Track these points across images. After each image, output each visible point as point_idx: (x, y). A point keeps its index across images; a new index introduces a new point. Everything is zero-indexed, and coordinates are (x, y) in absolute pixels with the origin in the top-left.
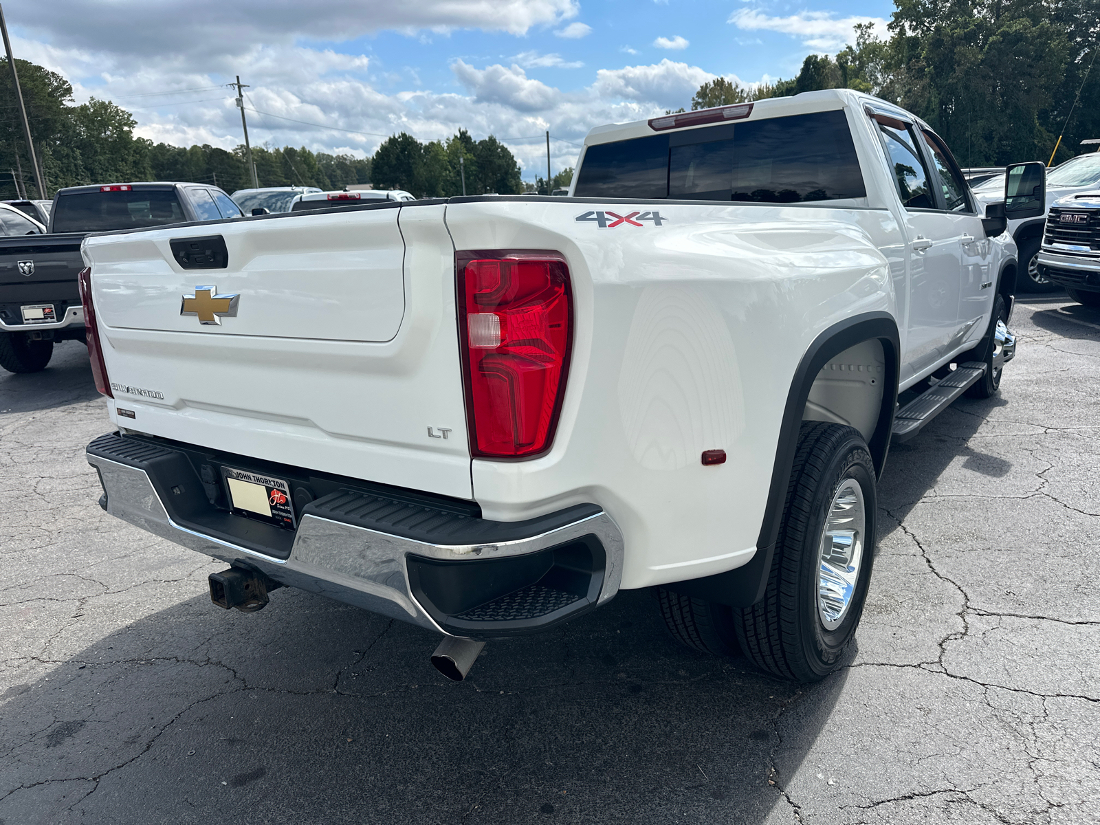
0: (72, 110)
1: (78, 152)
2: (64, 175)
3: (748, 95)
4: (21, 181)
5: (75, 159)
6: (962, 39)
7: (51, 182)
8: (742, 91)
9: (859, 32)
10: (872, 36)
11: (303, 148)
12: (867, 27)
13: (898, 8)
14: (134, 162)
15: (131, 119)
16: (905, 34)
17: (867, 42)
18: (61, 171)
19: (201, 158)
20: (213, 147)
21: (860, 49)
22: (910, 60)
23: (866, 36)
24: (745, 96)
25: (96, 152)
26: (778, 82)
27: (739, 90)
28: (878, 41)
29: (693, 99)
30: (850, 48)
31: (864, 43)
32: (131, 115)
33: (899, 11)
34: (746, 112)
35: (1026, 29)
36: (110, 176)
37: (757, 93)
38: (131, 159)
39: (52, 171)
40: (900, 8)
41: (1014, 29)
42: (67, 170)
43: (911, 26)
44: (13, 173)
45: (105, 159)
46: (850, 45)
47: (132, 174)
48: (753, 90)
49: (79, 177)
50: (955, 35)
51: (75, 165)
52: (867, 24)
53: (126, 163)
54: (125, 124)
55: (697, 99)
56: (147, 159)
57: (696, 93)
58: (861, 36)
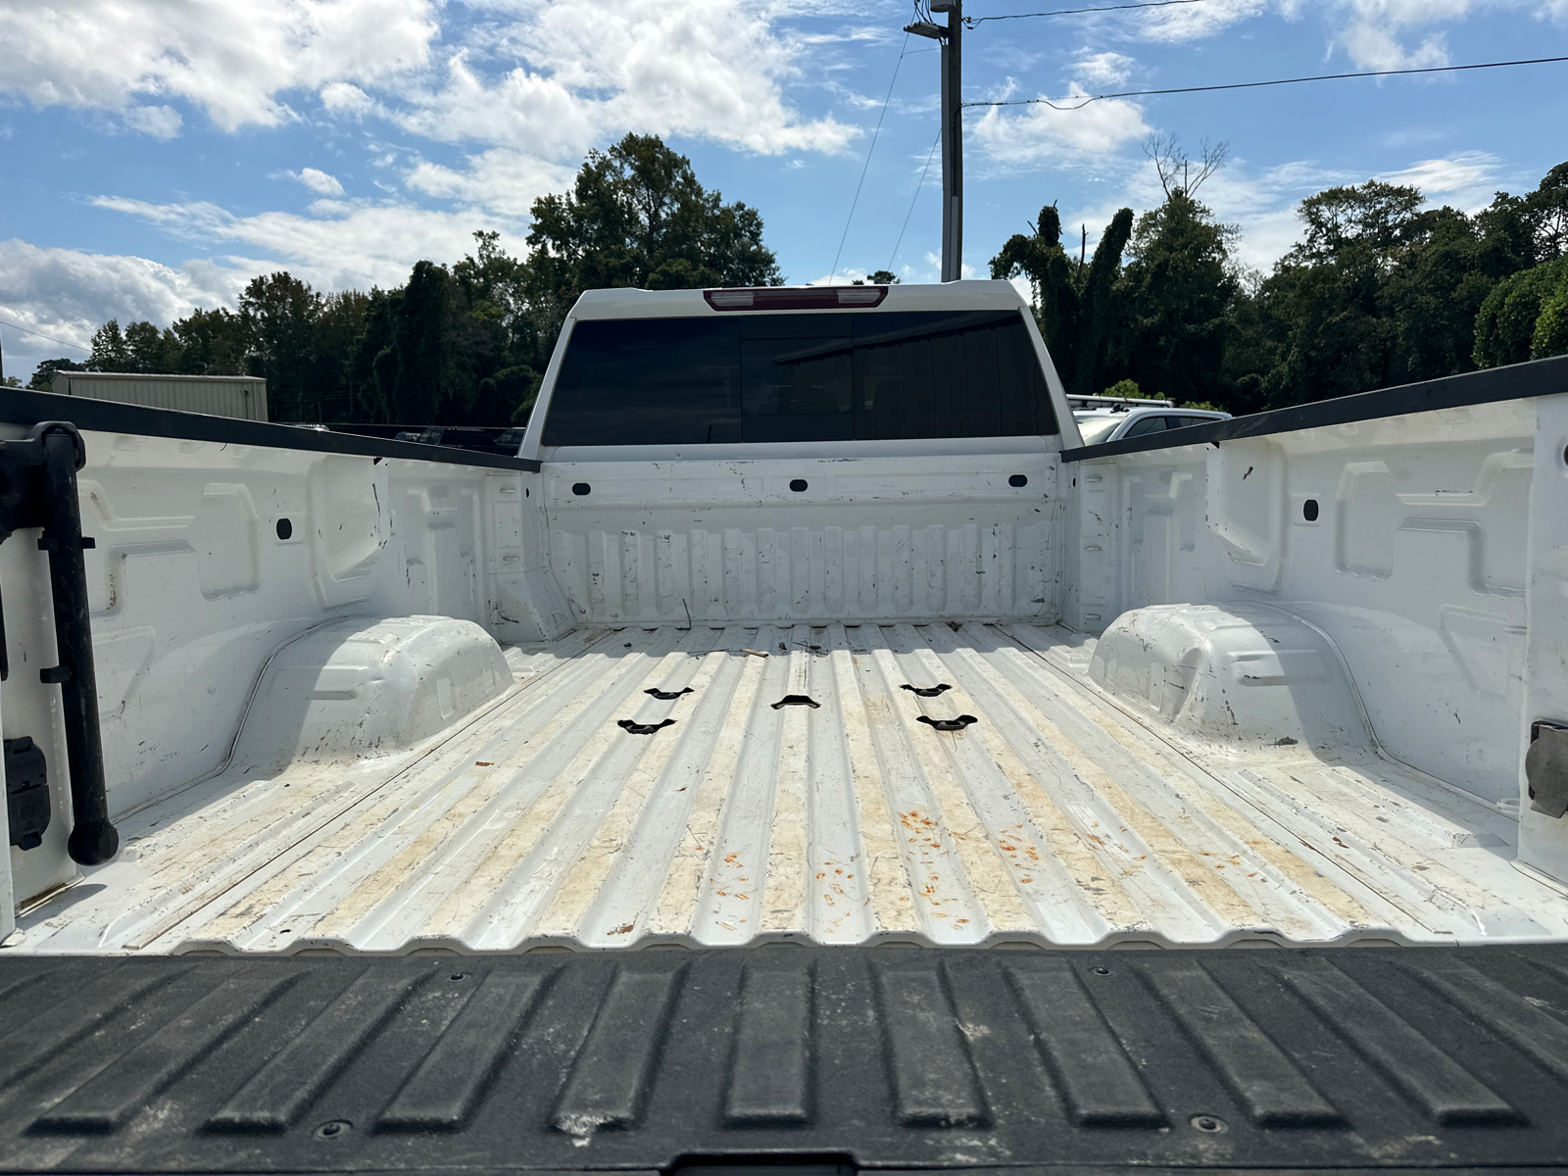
3: (327, 302)
6: (617, 271)
8: (318, 295)
9: (481, 242)
10: (497, 249)
12: (490, 237)
13: (537, 219)
16: (547, 254)
17: (493, 256)
21: (484, 264)
22: (559, 286)
23: (490, 249)
24: (323, 302)
26: (373, 290)
27: (313, 293)
28: (505, 257)
29: (241, 297)
30: (471, 260)
31: (489, 256)
33: (538, 223)
34: (875, 298)
35: (686, 272)
37: (342, 301)
40: (540, 220)
41: (674, 269)
43: (554, 244)
46: (470, 255)
48: (335, 295)
50: (610, 264)
52: (490, 233)
55: (247, 297)
57: (245, 288)
58: (484, 247)
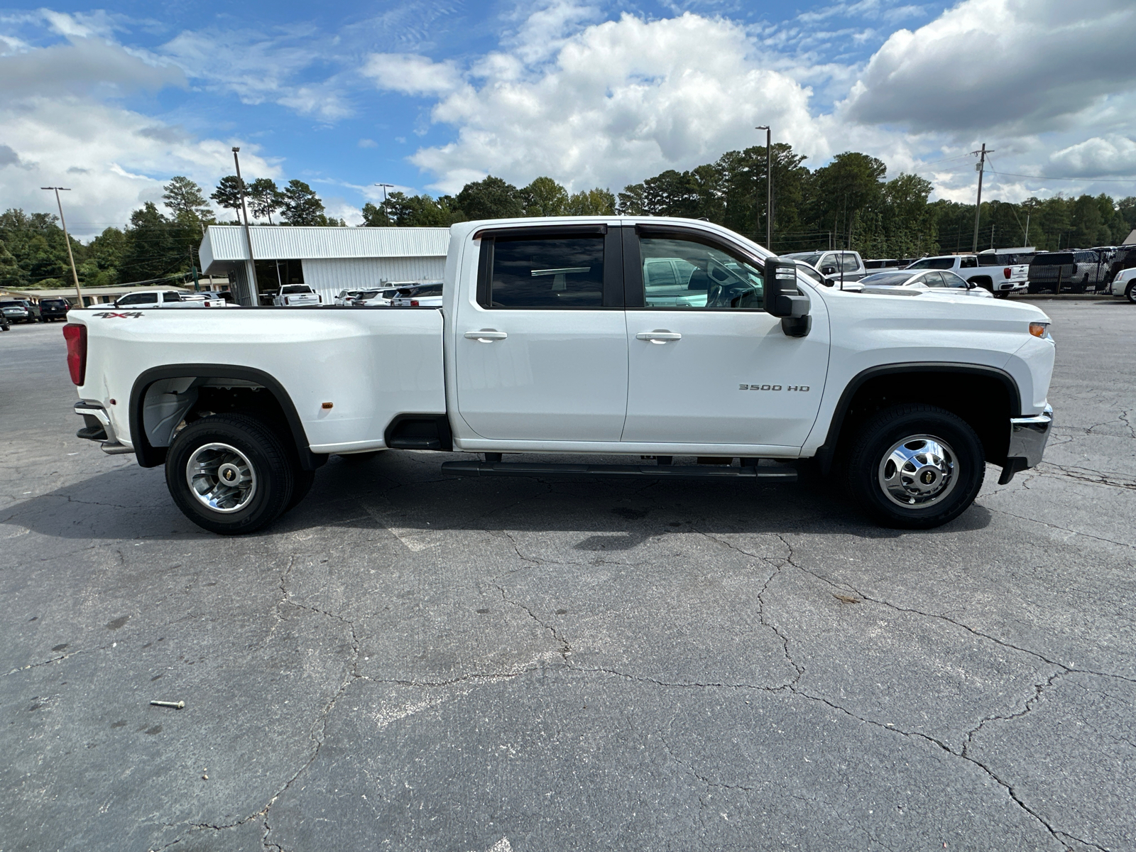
0: (883, 184)
1: (880, 216)
2: (866, 233)
4: (834, 239)
5: (877, 221)
7: (855, 238)
11: (1103, 195)
14: (923, 220)
15: (929, 186)
18: (865, 231)
19: (988, 212)
20: (1001, 202)
25: (894, 214)
32: (930, 183)
36: (900, 232)
38: (921, 218)
39: (858, 231)
42: (869, 229)
44: (830, 234)
45: (900, 220)
47: (919, 230)
49: (876, 235)
51: (876, 226)
53: (916, 221)
54: (923, 191)
56: (935, 218)
